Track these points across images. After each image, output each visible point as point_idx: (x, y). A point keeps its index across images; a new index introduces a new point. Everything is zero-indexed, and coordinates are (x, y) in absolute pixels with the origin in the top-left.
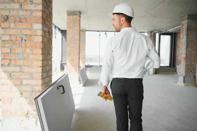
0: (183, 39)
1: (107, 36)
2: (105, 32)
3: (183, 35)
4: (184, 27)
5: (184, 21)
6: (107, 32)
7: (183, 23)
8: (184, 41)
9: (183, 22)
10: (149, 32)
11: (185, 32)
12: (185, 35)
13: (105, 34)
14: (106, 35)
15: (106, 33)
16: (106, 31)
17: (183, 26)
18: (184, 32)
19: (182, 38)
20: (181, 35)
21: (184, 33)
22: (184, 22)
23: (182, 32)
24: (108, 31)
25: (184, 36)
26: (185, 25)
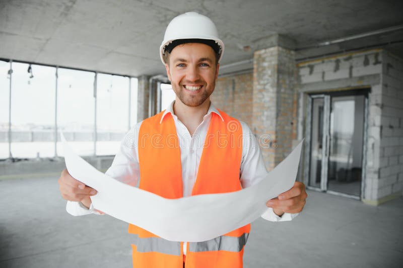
0: (263, 96)
1: (32, 77)
2: (27, 66)
3: (265, 85)
4: (266, 64)
5: (265, 48)
6: (33, 66)
7: (260, 56)
8: (267, 99)
9: (263, 51)
10: (143, 77)
11: (270, 76)
12: (269, 85)
13: (29, 71)
14: (30, 74)
15: (30, 68)
16: (30, 63)
17: (264, 60)
18: (266, 77)
19: (260, 91)
20: (255, 83)
21: (268, 80)
22: (266, 53)
23: (260, 77)
24: (37, 61)
25: (268, 87)
26: (267, 59)
